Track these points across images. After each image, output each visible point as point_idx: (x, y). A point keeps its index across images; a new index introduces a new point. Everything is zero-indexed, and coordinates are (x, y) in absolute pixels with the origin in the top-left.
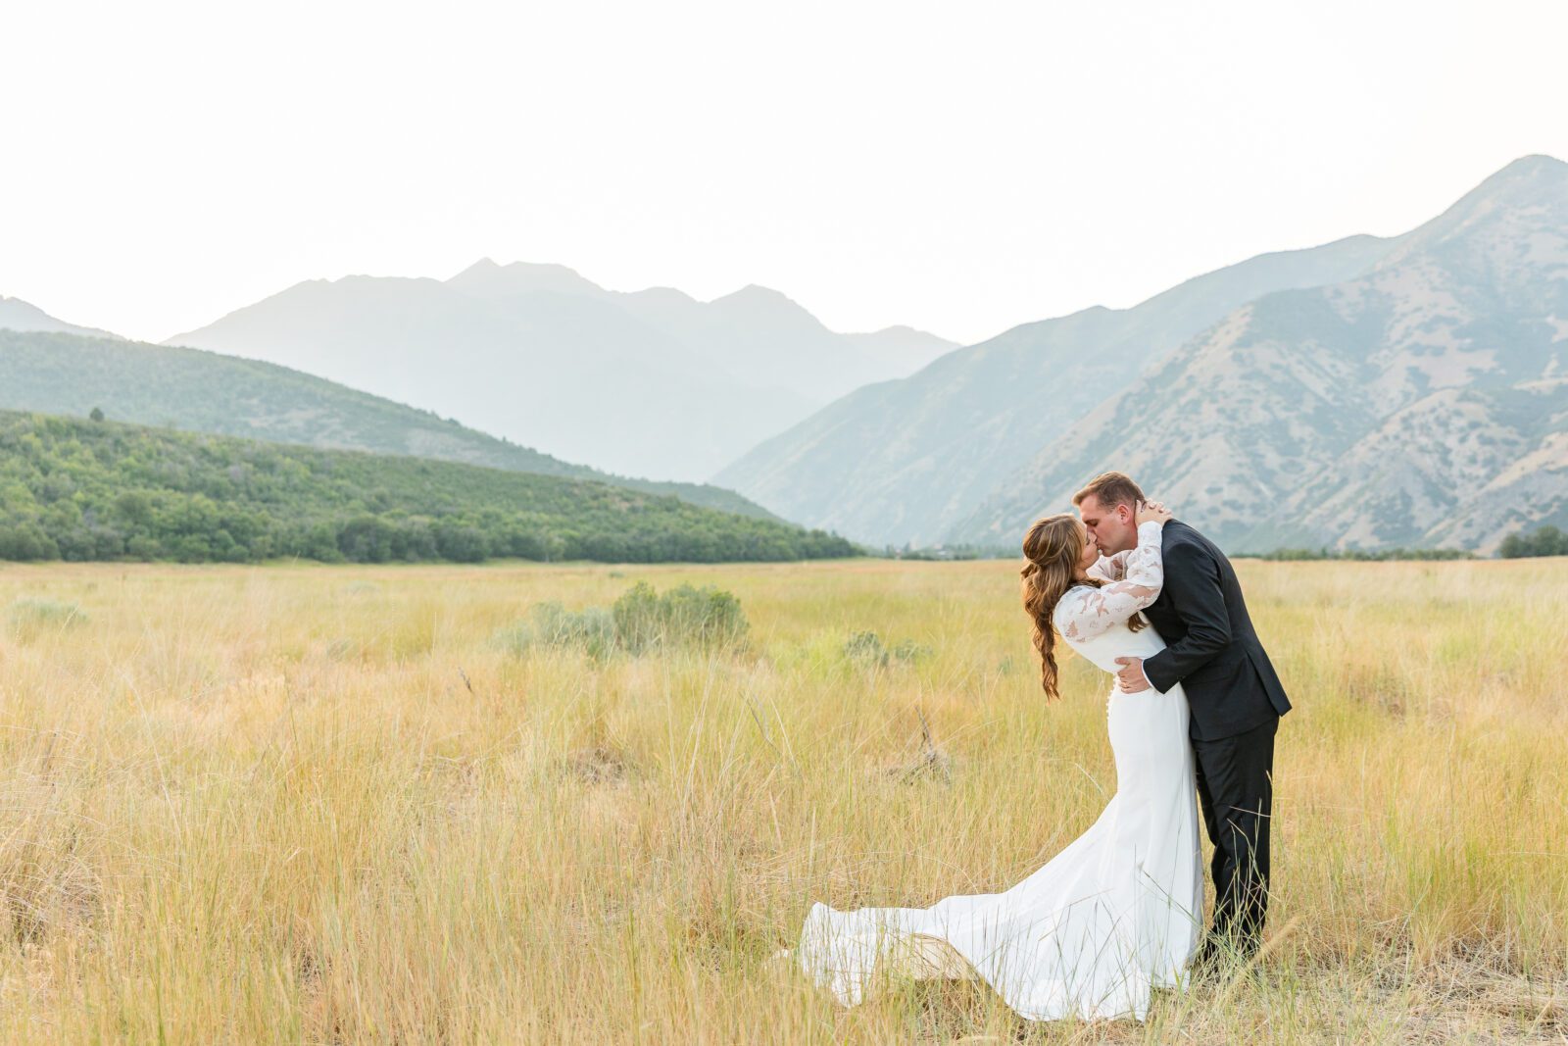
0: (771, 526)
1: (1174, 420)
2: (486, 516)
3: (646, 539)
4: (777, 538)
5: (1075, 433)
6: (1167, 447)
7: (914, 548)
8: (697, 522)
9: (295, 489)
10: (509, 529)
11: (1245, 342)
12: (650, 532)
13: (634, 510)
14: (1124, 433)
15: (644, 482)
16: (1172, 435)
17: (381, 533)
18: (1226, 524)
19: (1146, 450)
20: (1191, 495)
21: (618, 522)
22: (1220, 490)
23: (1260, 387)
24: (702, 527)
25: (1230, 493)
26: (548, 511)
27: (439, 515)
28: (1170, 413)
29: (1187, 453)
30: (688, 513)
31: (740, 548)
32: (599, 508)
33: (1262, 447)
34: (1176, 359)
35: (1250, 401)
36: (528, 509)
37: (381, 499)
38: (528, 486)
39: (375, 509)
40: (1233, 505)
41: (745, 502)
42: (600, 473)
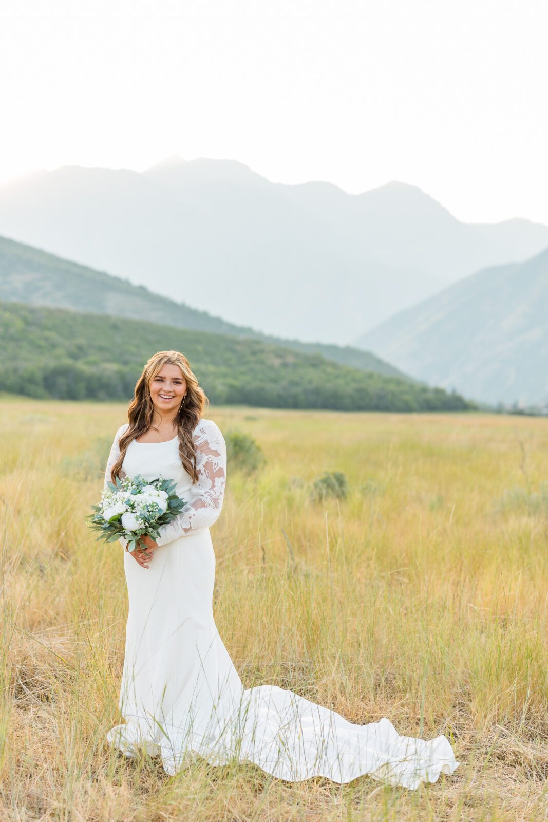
0: (399, 383)
3: (297, 390)
7: (522, 404)
8: (337, 377)
9: (12, 338)
12: (297, 384)
13: (285, 365)
15: (296, 343)
17: (78, 377)
21: (272, 375)
24: (341, 382)
27: (126, 363)
30: (330, 370)
31: (372, 400)
32: (256, 362)
37: (80, 348)
39: (74, 357)
41: (379, 362)
42: (260, 334)
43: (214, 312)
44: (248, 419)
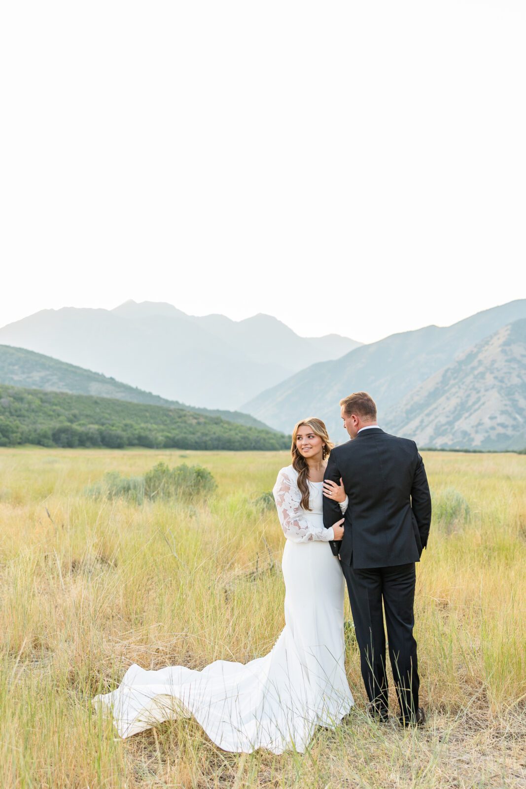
0: (267, 433)
1: (471, 382)
2: (126, 425)
3: (205, 438)
4: (270, 438)
5: (421, 388)
6: (468, 396)
8: (230, 430)
9: (33, 411)
10: (137, 432)
11: (507, 343)
12: (206, 435)
13: (199, 423)
14: (446, 388)
15: (205, 410)
16: (471, 389)
17: (74, 433)
18: (499, 435)
19: (458, 397)
20: (481, 420)
21: (191, 429)
22: (495, 418)
23: (515, 366)
24: (233, 433)
25: (501, 419)
26: (156, 423)
27: (103, 424)
28: (470, 379)
29: (479, 399)
30: (226, 426)
31: (251, 443)
32: (181, 422)
33: (517, 396)
34: (472, 351)
35: (510, 373)
36: (146, 422)
37: (75, 416)
38: (147, 411)
39: (71, 421)
40: (503, 425)
41: (255, 420)
42: (183, 405)
43: (155, 393)
44: (182, 456)
